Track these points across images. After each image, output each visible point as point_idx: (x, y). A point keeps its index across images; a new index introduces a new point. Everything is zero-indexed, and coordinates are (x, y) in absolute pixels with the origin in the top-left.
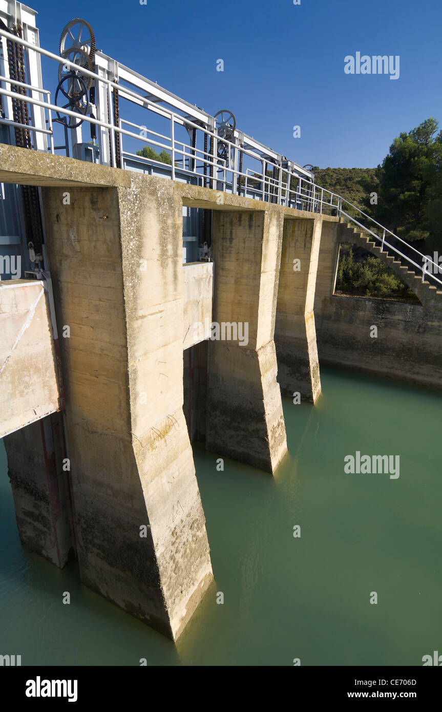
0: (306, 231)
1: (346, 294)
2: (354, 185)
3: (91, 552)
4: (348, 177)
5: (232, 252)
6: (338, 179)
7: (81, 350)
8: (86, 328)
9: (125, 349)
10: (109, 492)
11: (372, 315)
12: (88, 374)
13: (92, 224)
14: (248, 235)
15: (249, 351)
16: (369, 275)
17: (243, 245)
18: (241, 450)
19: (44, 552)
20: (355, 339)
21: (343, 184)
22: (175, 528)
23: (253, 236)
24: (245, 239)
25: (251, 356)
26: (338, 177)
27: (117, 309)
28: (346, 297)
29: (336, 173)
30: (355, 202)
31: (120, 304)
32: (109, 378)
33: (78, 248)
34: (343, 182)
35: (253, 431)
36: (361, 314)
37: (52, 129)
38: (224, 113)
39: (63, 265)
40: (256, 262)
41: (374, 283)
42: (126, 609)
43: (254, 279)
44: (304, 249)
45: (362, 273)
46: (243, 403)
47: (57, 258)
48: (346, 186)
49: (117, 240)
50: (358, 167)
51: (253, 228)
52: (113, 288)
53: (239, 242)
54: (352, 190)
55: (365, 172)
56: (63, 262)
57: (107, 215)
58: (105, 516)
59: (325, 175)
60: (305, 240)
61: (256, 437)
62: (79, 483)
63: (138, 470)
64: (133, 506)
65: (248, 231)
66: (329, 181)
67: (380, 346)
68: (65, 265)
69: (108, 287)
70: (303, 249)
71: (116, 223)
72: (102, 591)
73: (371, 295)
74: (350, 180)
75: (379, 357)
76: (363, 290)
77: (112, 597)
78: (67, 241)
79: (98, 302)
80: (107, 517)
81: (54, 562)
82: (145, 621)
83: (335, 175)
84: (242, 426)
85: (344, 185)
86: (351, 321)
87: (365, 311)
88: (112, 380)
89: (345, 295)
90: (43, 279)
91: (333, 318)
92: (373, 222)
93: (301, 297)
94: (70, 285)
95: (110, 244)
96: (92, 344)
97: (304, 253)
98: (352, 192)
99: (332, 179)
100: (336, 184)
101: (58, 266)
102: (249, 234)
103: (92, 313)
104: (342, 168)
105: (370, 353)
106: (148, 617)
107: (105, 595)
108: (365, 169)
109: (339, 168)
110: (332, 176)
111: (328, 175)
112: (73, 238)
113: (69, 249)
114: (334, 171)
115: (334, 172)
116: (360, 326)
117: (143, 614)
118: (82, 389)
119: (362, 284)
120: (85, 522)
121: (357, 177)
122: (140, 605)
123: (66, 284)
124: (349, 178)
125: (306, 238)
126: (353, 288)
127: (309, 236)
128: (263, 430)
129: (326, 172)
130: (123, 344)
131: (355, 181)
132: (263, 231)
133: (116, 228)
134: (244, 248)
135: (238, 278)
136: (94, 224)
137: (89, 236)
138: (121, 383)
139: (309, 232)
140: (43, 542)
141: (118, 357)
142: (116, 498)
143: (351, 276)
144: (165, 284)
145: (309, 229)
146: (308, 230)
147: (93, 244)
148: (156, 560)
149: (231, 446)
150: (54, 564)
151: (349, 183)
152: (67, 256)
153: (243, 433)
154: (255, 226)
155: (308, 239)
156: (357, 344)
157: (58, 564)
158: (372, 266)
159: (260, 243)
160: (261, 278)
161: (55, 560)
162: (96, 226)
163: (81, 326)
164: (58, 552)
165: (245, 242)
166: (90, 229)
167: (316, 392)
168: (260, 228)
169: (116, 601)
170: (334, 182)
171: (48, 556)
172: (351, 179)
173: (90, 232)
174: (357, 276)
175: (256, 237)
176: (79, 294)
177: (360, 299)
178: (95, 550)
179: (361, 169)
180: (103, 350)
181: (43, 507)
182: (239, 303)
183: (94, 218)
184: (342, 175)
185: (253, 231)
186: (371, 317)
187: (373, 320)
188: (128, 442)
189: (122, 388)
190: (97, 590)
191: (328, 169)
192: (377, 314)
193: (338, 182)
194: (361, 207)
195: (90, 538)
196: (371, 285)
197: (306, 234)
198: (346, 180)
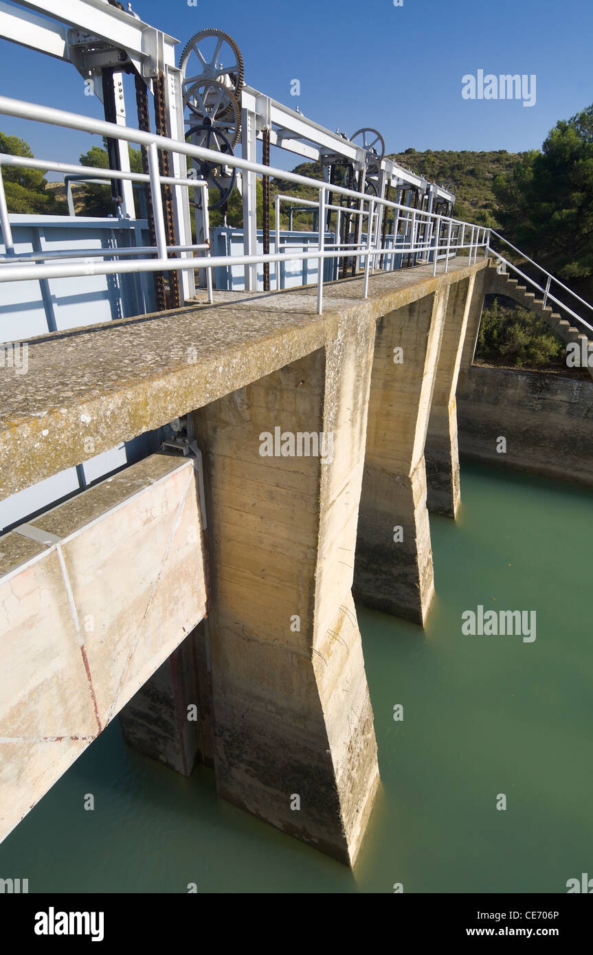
0: (458, 292)
1: (488, 363)
2: (464, 176)
3: (237, 768)
4: (455, 163)
5: (382, 345)
6: (442, 167)
7: (239, 542)
8: (250, 517)
9: (313, 550)
10: (270, 707)
11: (525, 394)
12: (247, 571)
13: (275, 388)
14: (406, 324)
15: (398, 477)
16: (522, 337)
17: (398, 336)
18: (381, 596)
19: (161, 757)
20: (499, 425)
21: (449, 174)
22: (350, 742)
23: (415, 325)
24: (401, 329)
25: (401, 484)
26: (442, 165)
27: (306, 501)
28: (490, 369)
29: (440, 159)
30: (466, 202)
31: (312, 496)
32: (283, 581)
33: (246, 415)
34: (449, 173)
35: (400, 575)
36: (510, 392)
37: (209, 242)
38: (366, 133)
39: (218, 433)
40: (416, 361)
41: (526, 347)
42: (283, 829)
43: (412, 383)
44: (453, 317)
45: (513, 335)
46: (387, 541)
47: (209, 422)
48: (453, 177)
49: (317, 413)
50: (469, 149)
51: (416, 314)
52: (302, 473)
53: (393, 332)
54: (462, 184)
55: (478, 156)
56: (218, 430)
57: (303, 378)
58: (262, 733)
59: (423, 161)
60: (455, 305)
61: (402, 583)
62: (225, 693)
63: (317, 691)
64: (305, 727)
65: (407, 317)
66: (429, 170)
67: (533, 434)
68: (222, 434)
69: (294, 472)
70: (451, 317)
71: (317, 391)
72: (250, 807)
73: (523, 365)
74: (458, 169)
75: (531, 449)
76: (511, 358)
77: (262, 814)
78: (228, 403)
79: (273, 488)
80: (264, 735)
81: (177, 769)
82: (311, 844)
83: (437, 162)
84: (383, 569)
85: (449, 177)
86: (496, 402)
87: (516, 389)
88: (287, 584)
89: (486, 366)
90: (191, 455)
91: (471, 397)
92: (508, 245)
93: (446, 382)
94: (228, 461)
95: (303, 418)
96: (259, 537)
97: (453, 322)
98: (461, 186)
99: (433, 166)
100: (439, 174)
101: (210, 432)
102: (409, 321)
103: (262, 500)
104: (448, 151)
105: (519, 444)
106: (316, 841)
107: (255, 812)
108: (479, 152)
109: (443, 151)
110: (433, 162)
111: (428, 161)
112: (239, 401)
113: (231, 414)
114: (437, 154)
115: (436, 156)
116: (508, 408)
117: (308, 836)
118: (236, 588)
119: (511, 350)
120: (229, 736)
121: (468, 165)
122: (304, 827)
123: (221, 459)
124: (458, 166)
125: (456, 301)
126: (498, 354)
127: (461, 298)
128: (413, 574)
129: (425, 157)
130: (311, 544)
131: (465, 170)
132: (430, 319)
133: (317, 399)
134: (400, 341)
135: (388, 381)
136: (279, 387)
137: (267, 403)
138: (301, 589)
139: (461, 294)
140: (161, 747)
141: (300, 558)
142: (281, 716)
143: (496, 338)
144: (353, 446)
145: (462, 289)
146: (460, 290)
147: (272, 414)
148: (336, 787)
149: (367, 591)
150: (178, 772)
151: (457, 173)
152: (227, 424)
153: (384, 577)
154: (419, 312)
155: (459, 302)
156: (502, 431)
157: (183, 772)
158: (524, 324)
159: (424, 336)
160: (423, 382)
161: (180, 767)
162: (282, 391)
163: (241, 513)
164: (185, 760)
165: (401, 333)
166: (270, 392)
167: (457, 502)
168: (427, 314)
169: (269, 819)
170: (437, 172)
171: (167, 762)
172: (459, 167)
173: (271, 398)
174: (504, 337)
175: (420, 326)
176: (243, 474)
177: (510, 372)
178: (243, 766)
179: (473, 153)
180: (276, 546)
181: (163, 711)
182: (388, 414)
183: (279, 379)
184: (447, 161)
185: (416, 318)
186: (524, 396)
187: (525, 400)
188: (306, 657)
189: (303, 596)
190: (242, 806)
191: (428, 152)
192: (533, 393)
193: (442, 172)
194: (475, 210)
195: (237, 752)
196: (524, 351)
197: (457, 296)
198: (452, 169)
